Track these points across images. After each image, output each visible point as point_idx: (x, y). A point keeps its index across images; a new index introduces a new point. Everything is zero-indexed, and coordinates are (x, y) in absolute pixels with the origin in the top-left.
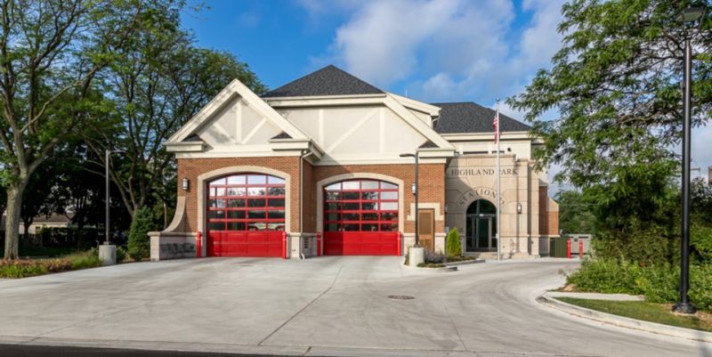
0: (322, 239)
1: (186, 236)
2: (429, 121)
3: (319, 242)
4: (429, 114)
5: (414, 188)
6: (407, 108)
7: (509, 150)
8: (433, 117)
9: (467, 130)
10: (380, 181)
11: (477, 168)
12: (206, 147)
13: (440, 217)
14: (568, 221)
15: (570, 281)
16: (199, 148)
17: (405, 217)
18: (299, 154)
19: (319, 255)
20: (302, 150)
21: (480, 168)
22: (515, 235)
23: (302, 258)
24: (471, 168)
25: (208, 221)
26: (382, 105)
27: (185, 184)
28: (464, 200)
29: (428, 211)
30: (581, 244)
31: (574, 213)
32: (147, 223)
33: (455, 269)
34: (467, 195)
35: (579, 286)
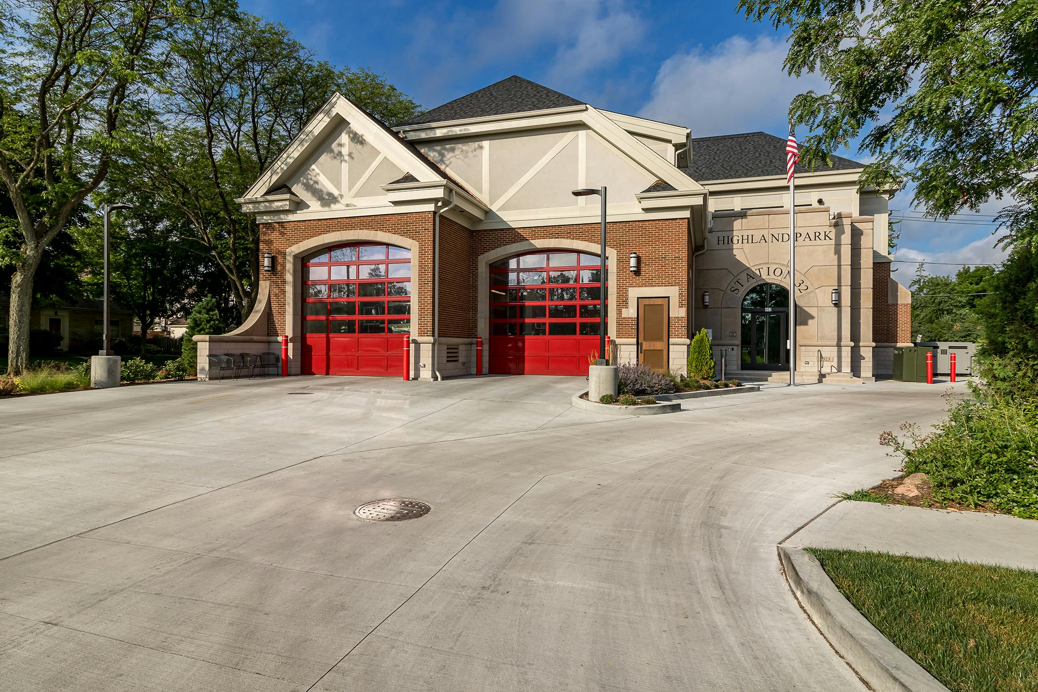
0: (486, 347)
1: (269, 342)
2: (670, 153)
3: (479, 354)
4: (669, 141)
5: (633, 262)
6: (632, 133)
7: (820, 202)
8: (677, 147)
9: (748, 173)
10: (579, 252)
11: (762, 232)
12: (299, 205)
13: (678, 312)
14: (932, 322)
15: (913, 467)
16: (286, 205)
17: (619, 312)
18: (431, 207)
19: (479, 374)
20: (436, 200)
21: (765, 233)
22: (835, 343)
23: (436, 378)
24: (750, 233)
25: (303, 318)
26: (580, 126)
27: (267, 262)
28: (738, 286)
29: (659, 302)
30: (953, 358)
31: (942, 310)
32: (208, 322)
33: (676, 408)
34: (743, 277)
35: (941, 485)
